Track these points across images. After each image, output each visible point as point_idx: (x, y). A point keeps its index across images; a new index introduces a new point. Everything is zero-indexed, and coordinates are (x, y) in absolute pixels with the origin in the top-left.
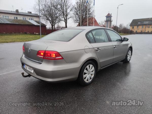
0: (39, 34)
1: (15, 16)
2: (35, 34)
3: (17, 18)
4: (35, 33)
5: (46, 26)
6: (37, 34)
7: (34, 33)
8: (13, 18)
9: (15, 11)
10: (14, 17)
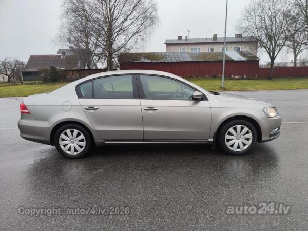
0: (240, 77)
1: (210, 46)
2: (234, 79)
3: (212, 50)
4: (232, 76)
5: (260, 61)
6: (237, 77)
7: (230, 77)
8: (205, 52)
9: (212, 37)
10: (209, 49)
